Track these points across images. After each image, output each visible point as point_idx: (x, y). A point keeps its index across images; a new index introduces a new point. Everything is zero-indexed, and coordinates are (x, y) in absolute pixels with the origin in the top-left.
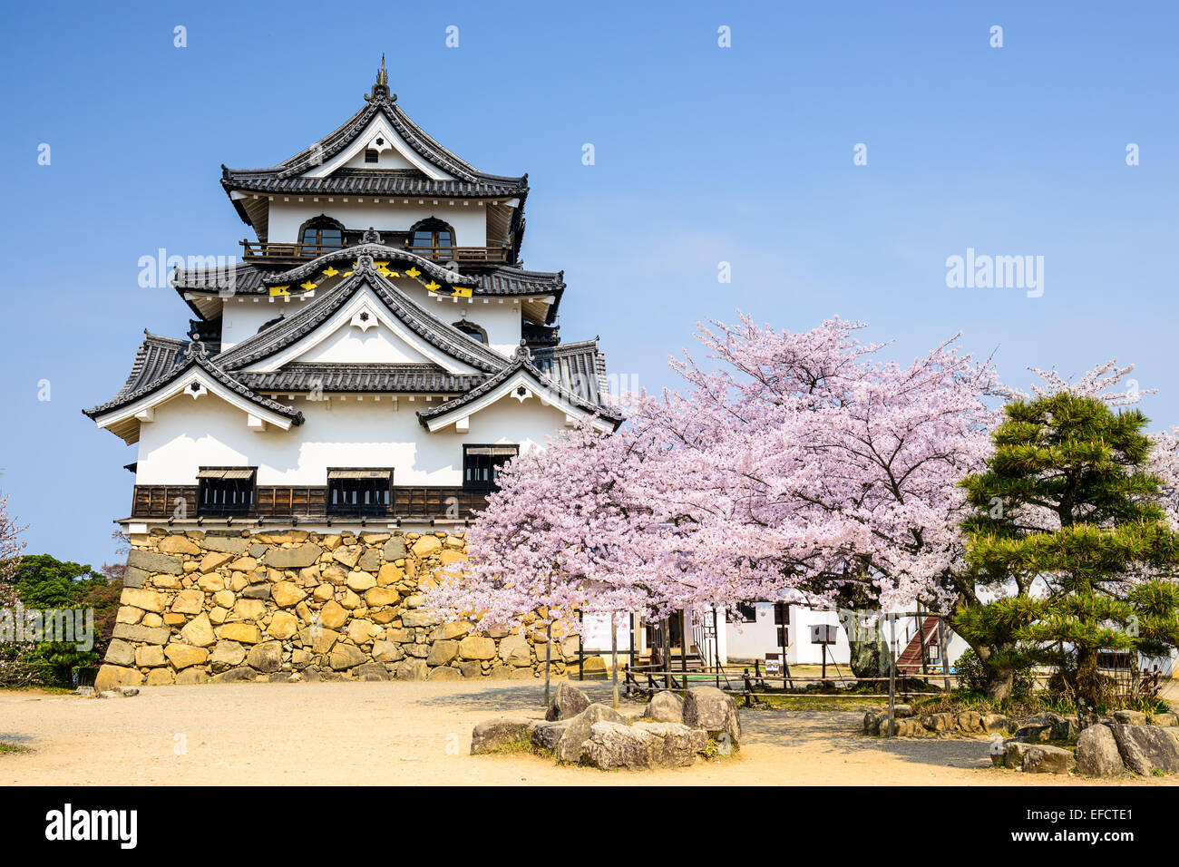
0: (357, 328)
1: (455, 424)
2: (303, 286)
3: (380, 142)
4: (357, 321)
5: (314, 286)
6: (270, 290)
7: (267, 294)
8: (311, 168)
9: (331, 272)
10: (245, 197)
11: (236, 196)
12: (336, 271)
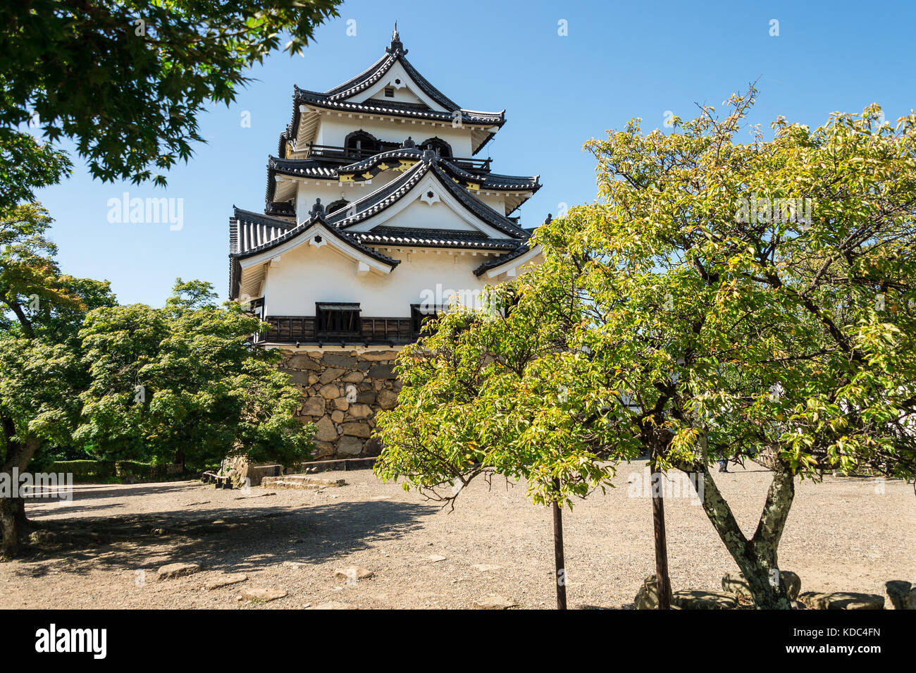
0: (425, 203)
1: (506, 273)
2: (364, 175)
3: (398, 82)
4: (425, 198)
5: (372, 176)
6: (341, 177)
7: (338, 179)
8: (352, 95)
9: (383, 167)
10: (308, 111)
11: (302, 108)
12: (387, 167)
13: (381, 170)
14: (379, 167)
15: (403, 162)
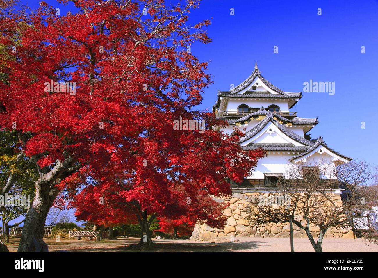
0: (268, 134)
1: (302, 160)
2: (245, 122)
3: (258, 84)
4: (268, 131)
5: (248, 122)
6: (236, 123)
7: (235, 125)
8: (240, 91)
9: (252, 119)
10: (223, 99)
11: (221, 98)
12: (254, 118)
13: (251, 120)
14: (251, 119)
15: (260, 116)
